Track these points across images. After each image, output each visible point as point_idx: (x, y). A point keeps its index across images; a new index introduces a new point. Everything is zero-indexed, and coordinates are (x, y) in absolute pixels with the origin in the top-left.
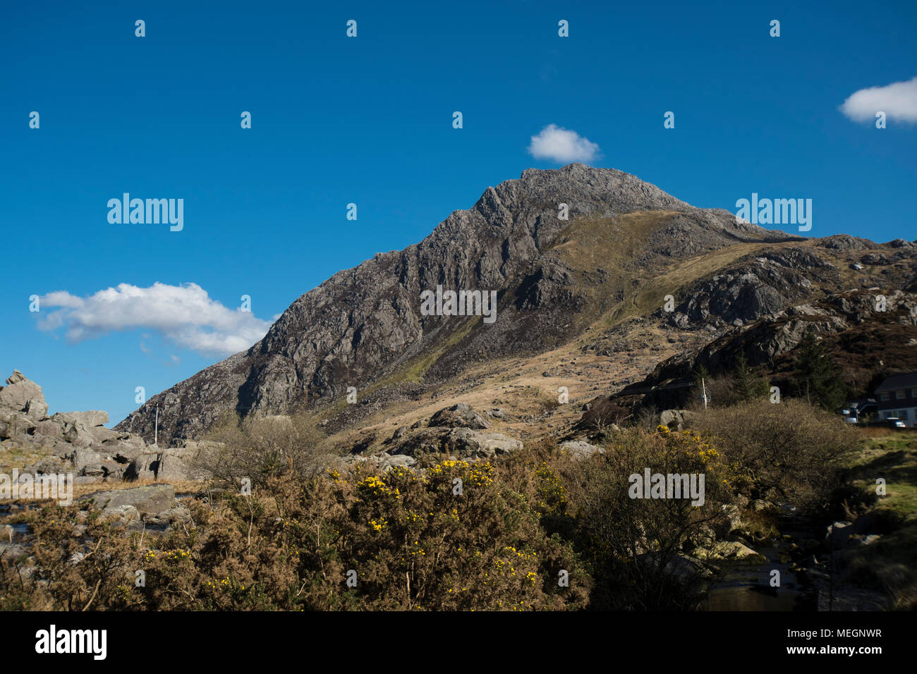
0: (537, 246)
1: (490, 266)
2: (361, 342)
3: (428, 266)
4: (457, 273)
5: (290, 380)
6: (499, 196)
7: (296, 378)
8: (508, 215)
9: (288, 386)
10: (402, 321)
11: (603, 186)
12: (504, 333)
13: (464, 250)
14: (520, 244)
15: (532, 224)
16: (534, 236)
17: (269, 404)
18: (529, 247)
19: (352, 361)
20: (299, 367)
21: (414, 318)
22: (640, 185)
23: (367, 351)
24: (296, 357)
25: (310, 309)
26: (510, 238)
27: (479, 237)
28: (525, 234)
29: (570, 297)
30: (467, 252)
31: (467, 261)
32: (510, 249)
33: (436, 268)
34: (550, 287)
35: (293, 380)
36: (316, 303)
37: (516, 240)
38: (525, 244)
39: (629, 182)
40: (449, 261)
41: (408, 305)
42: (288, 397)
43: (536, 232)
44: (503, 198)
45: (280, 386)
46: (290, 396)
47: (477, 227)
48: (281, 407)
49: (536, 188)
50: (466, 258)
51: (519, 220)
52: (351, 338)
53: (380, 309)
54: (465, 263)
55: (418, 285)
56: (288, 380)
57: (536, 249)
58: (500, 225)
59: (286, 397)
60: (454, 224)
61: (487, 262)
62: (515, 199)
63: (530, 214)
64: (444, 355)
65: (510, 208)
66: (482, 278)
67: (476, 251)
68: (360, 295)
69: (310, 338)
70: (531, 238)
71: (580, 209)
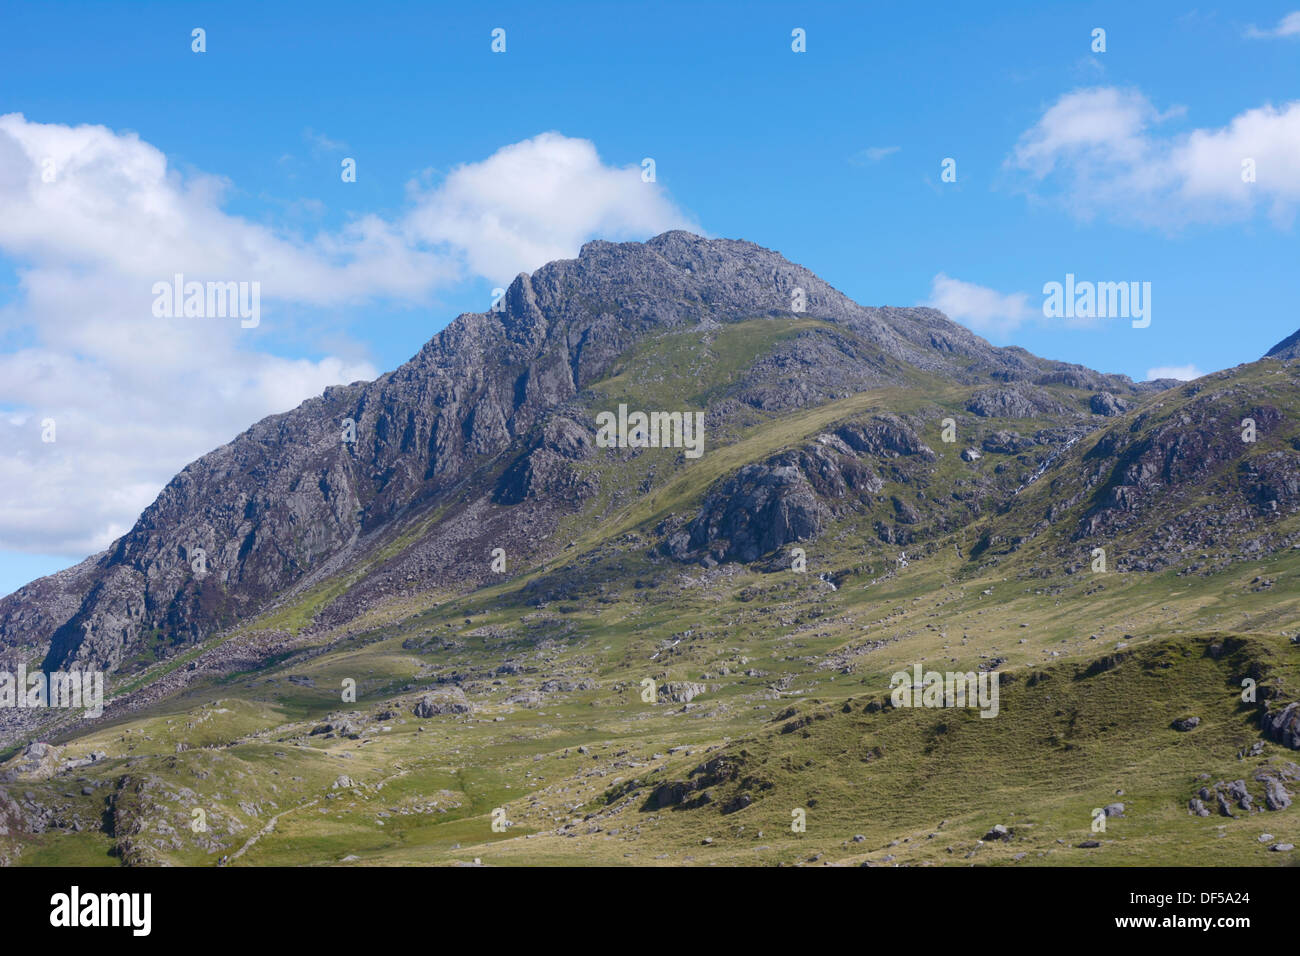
0: (575, 381)
1: (490, 415)
2: (255, 547)
3: (392, 414)
4: (435, 427)
5: (133, 610)
6: (534, 288)
7: (143, 609)
8: (542, 324)
9: (127, 621)
10: (329, 511)
11: (711, 272)
12: (458, 544)
13: (455, 385)
14: (549, 379)
15: (575, 341)
16: (574, 363)
17: (93, 652)
18: (561, 383)
19: (235, 581)
20: (150, 589)
21: (354, 507)
22: (774, 272)
23: (261, 563)
24: (152, 572)
25: (200, 486)
26: (533, 365)
27: (487, 359)
28: (560, 359)
29: (573, 482)
30: (458, 390)
31: (455, 406)
32: (528, 385)
33: (405, 417)
34: (551, 462)
35: (137, 613)
36: (213, 472)
37: (542, 370)
38: (556, 376)
39: (758, 265)
40: (426, 406)
41: (344, 483)
42: (125, 642)
43: (578, 355)
44: (538, 293)
45: (116, 622)
46: (129, 639)
47: (489, 343)
48: (110, 658)
49: (597, 275)
50: (455, 400)
51: (554, 333)
52: (242, 540)
53: (297, 489)
54: (452, 410)
55: (373, 447)
56: (130, 613)
57: (572, 385)
58: (522, 342)
59: (122, 640)
60: (453, 338)
61: (487, 410)
62: (558, 295)
63: (575, 323)
64: (365, 578)
65: (546, 311)
66: (474, 437)
67: (474, 389)
68: (276, 464)
69: (179, 538)
70: (568, 367)
71: (659, 314)
